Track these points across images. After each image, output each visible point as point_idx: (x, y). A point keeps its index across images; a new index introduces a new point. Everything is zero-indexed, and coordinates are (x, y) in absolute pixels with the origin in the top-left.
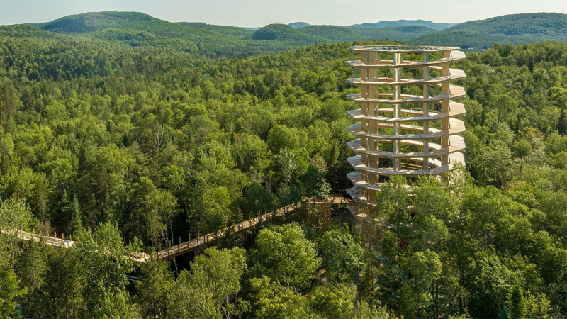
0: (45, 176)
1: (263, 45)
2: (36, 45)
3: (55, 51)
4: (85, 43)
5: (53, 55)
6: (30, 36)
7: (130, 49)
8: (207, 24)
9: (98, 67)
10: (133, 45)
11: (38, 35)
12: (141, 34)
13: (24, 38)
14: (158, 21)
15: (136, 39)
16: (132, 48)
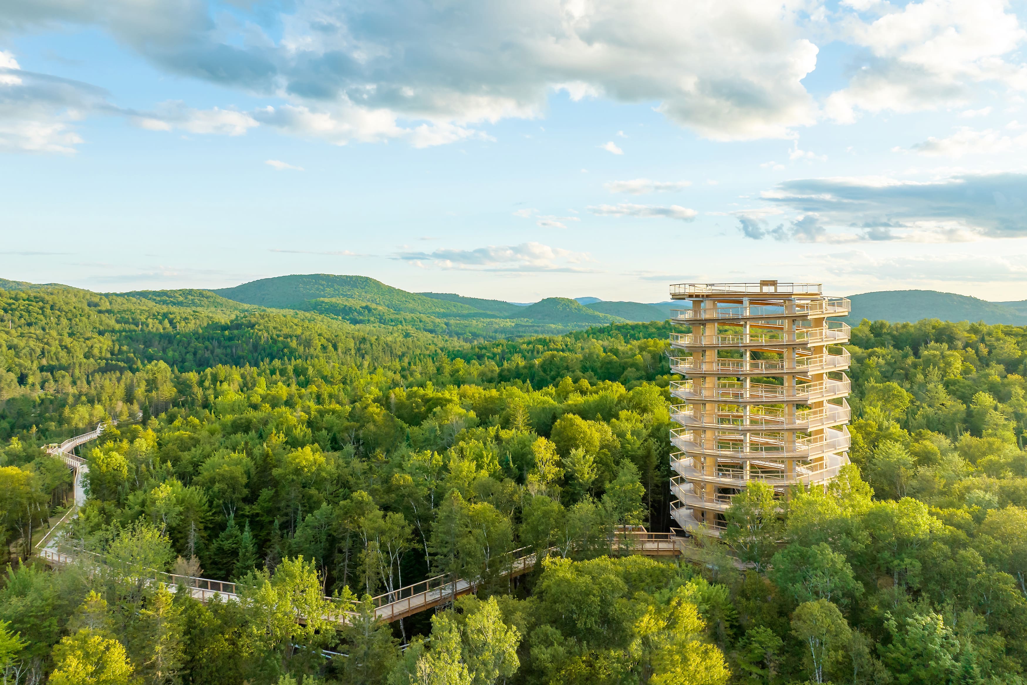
0: (202, 492)
1: (538, 327)
2: (211, 318)
3: (238, 326)
4: (285, 316)
5: (236, 332)
6: (202, 306)
7: (349, 327)
8: (461, 295)
9: (301, 349)
10: (355, 322)
11: (216, 305)
12: (367, 307)
13: (194, 308)
14: (391, 290)
15: (360, 313)
16: (353, 327)
